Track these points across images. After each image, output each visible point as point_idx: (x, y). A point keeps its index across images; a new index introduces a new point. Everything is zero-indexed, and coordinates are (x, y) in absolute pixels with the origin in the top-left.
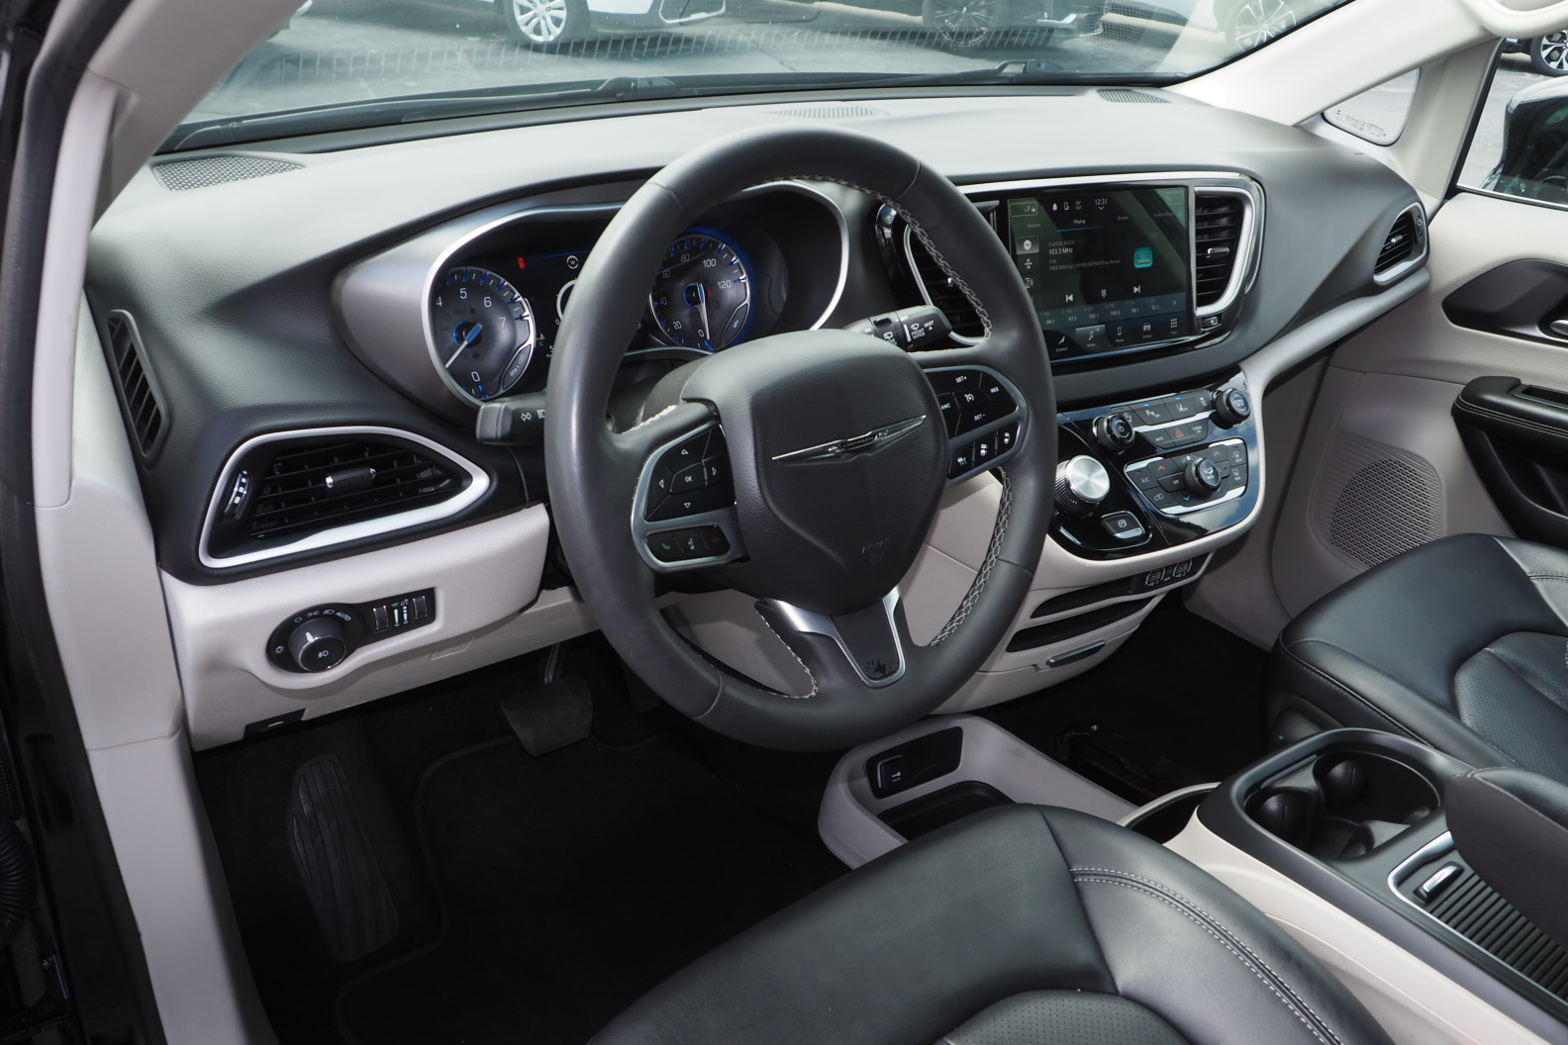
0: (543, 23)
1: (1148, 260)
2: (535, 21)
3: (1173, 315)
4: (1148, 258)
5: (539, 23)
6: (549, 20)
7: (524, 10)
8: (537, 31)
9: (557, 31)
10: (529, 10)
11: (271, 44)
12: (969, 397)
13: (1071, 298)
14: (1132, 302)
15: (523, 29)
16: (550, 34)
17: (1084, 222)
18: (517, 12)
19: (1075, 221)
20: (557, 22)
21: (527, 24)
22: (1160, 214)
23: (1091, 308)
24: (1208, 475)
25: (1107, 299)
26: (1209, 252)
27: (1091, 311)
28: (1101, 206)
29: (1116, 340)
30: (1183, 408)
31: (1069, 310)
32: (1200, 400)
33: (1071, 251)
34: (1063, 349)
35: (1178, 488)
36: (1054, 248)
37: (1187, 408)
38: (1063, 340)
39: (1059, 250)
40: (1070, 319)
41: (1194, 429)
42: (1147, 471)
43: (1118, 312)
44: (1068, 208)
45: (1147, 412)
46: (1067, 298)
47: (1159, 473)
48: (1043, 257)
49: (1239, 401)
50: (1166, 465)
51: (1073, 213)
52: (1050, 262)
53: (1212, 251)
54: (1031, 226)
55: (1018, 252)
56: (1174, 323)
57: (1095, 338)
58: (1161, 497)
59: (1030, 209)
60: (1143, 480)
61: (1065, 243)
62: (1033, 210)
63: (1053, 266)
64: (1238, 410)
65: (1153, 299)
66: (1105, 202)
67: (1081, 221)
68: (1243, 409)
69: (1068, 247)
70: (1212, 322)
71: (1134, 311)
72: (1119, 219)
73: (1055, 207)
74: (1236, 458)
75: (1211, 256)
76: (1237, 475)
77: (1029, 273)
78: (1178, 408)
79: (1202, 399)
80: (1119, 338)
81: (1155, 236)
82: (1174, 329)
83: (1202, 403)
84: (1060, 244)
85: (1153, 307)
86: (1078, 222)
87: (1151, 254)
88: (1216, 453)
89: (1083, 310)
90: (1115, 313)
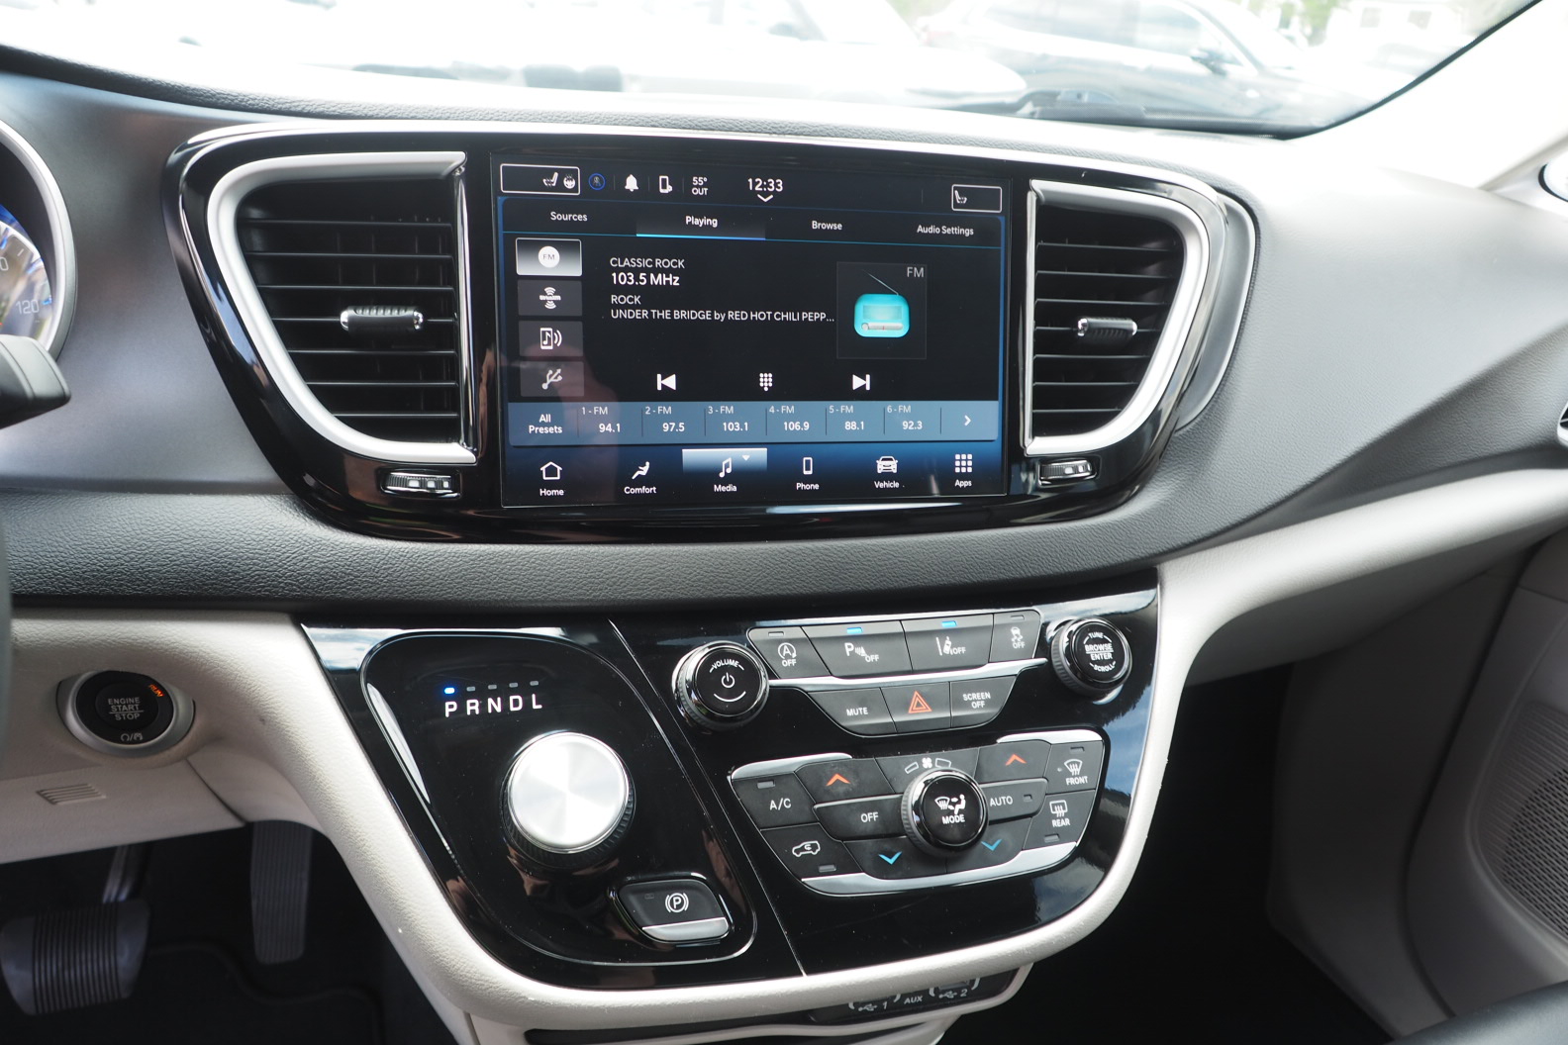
1: (900, 325)
3: (964, 445)
4: (897, 317)
13: (671, 382)
14: (847, 407)
17: (714, 223)
19: (688, 219)
22: (932, 230)
23: (727, 408)
24: (950, 813)
25: (776, 394)
26: (1080, 326)
27: (730, 416)
28: (765, 194)
29: (800, 485)
30: (952, 647)
31: (665, 409)
32: (1011, 633)
33: (675, 281)
34: (644, 490)
35: (869, 830)
36: (626, 270)
37: (963, 650)
38: (644, 471)
39: (642, 276)
40: (666, 427)
41: (966, 697)
42: (794, 783)
43: (807, 426)
44: (669, 189)
45: (849, 647)
46: (660, 382)
47: (827, 791)
48: (594, 286)
49: (1101, 647)
50: (856, 773)
51: (681, 200)
52: (614, 299)
53: (1090, 324)
54: (560, 217)
55: (522, 269)
56: (964, 463)
57: (739, 475)
58: (814, 847)
59: (560, 181)
60: (773, 805)
61: (658, 263)
62: (569, 184)
63: (627, 310)
64: (1096, 667)
65: (905, 407)
66: (777, 185)
67: (706, 221)
68: (1108, 667)
69: (667, 272)
70: (1069, 471)
71: (851, 426)
72: (815, 225)
73: (631, 183)
74: (1069, 775)
75: (1086, 333)
76: (1060, 814)
77: (550, 318)
78: (939, 647)
79: (1015, 631)
80: (807, 480)
81: (920, 273)
82: (963, 477)
83: (1013, 640)
84: (645, 263)
85: (905, 425)
86: (697, 222)
87: (904, 309)
88: (1014, 757)
89: (706, 410)
90: (796, 426)
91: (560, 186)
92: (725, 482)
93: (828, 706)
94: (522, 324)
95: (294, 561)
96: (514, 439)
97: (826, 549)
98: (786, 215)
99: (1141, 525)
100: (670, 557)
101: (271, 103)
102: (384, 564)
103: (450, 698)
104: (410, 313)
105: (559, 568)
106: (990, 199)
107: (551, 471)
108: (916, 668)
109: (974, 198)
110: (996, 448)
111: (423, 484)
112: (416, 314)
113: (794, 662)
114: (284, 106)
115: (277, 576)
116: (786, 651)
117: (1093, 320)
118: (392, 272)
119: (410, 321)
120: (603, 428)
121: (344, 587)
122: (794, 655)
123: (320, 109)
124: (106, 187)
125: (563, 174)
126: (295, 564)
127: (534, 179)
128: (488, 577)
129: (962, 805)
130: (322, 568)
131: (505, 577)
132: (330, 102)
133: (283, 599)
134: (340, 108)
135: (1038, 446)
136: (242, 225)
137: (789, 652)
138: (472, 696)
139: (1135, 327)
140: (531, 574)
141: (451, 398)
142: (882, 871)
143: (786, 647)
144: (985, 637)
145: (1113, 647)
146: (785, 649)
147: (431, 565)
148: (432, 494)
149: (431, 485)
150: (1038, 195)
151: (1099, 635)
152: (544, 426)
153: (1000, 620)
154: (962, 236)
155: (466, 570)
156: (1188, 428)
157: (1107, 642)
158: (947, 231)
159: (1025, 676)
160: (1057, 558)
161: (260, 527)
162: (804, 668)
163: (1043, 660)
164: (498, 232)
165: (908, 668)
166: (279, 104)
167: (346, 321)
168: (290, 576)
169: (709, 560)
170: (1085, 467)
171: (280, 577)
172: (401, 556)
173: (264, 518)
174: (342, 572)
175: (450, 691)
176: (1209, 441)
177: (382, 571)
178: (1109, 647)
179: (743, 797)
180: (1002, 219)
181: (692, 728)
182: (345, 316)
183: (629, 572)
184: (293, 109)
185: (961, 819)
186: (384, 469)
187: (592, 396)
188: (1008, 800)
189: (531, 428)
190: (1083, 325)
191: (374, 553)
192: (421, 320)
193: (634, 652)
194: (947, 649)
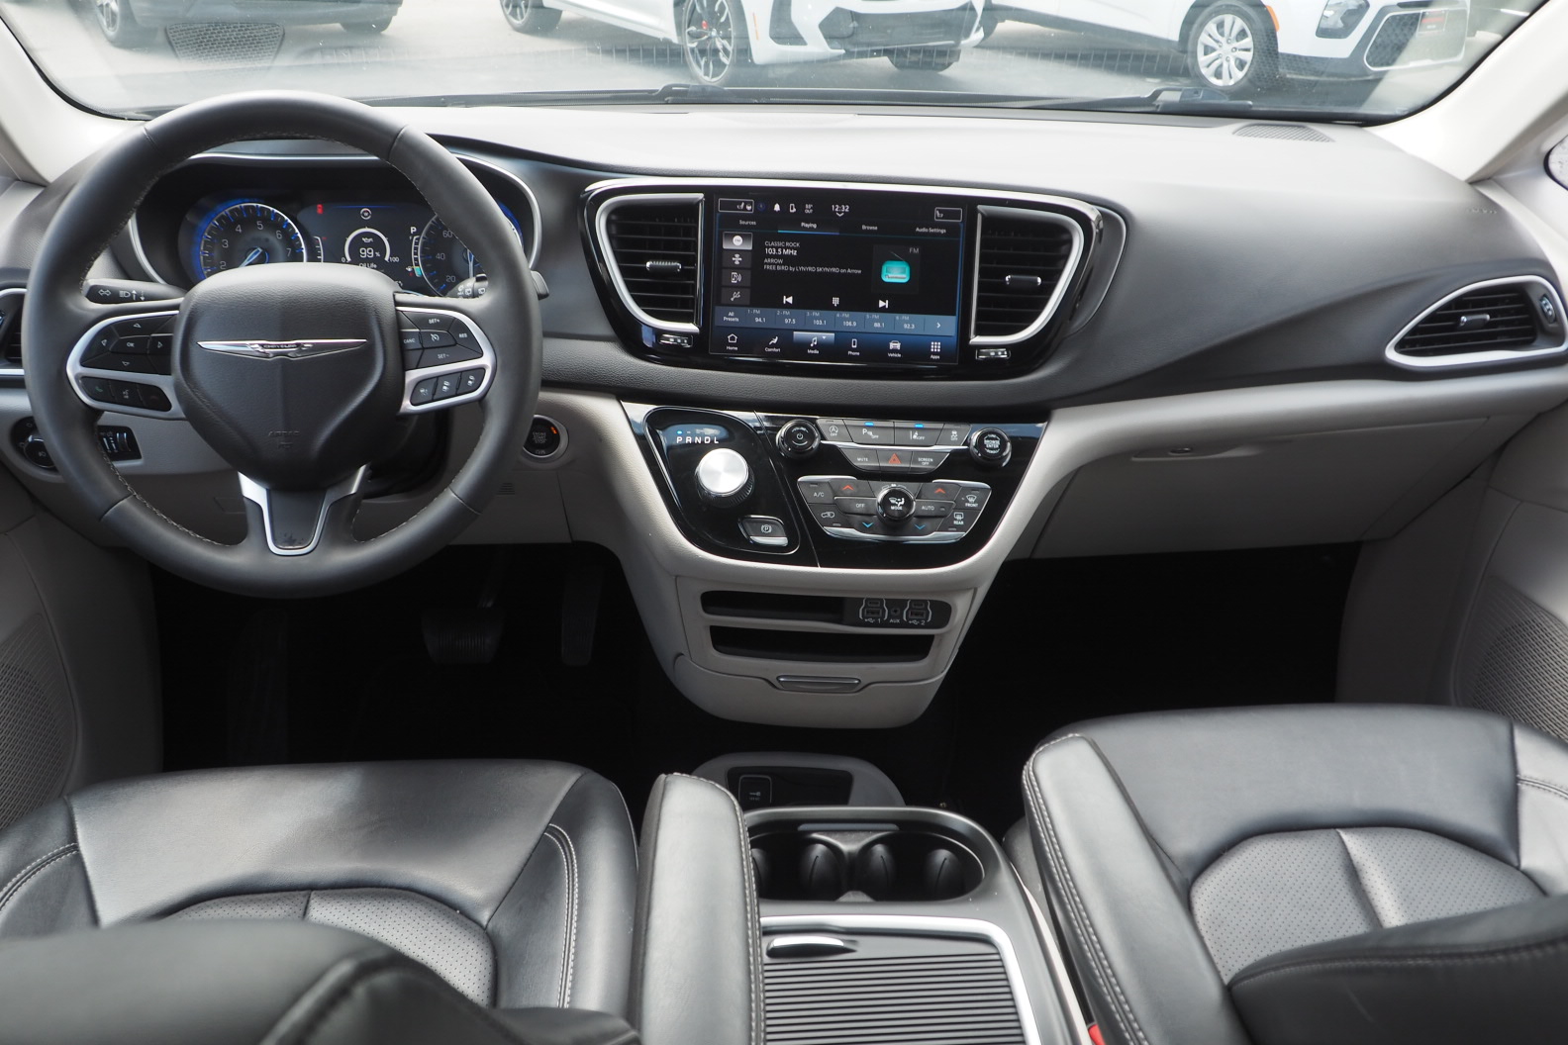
0: (1225, 65)
1: (903, 275)
2: (1217, 63)
3: (936, 338)
4: (904, 272)
5: (1221, 66)
6: (1232, 62)
7: (1208, 50)
8: (1218, 75)
9: (1239, 75)
10: (1214, 50)
11: (941, 76)
12: (434, 337)
13: (790, 300)
14: (876, 316)
15: (1204, 71)
16: (1231, 77)
17: (815, 226)
18: (1200, 50)
19: (803, 224)
20: (1241, 65)
21: (1208, 66)
22: (924, 230)
23: (816, 313)
24: (894, 505)
25: (840, 308)
26: (1006, 280)
27: (817, 317)
28: (840, 213)
29: (850, 353)
30: (918, 436)
31: (786, 312)
32: (952, 434)
33: (795, 253)
34: (775, 350)
35: (859, 511)
36: (772, 247)
37: (924, 438)
38: (775, 341)
39: (779, 250)
40: (786, 321)
41: (920, 460)
42: (827, 486)
43: (855, 323)
44: (794, 210)
45: (864, 431)
46: (785, 299)
47: (842, 492)
48: (757, 255)
49: (994, 442)
50: (857, 486)
51: (801, 216)
52: (766, 261)
53: (1012, 279)
54: (744, 223)
55: (725, 247)
56: (936, 347)
57: (820, 346)
58: (832, 515)
59: (745, 206)
60: (815, 494)
61: (787, 244)
62: (749, 208)
63: (769, 265)
64: (988, 451)
65: (906, 317)
66: (846, 209)
67: (811, 225)
68: (994, 451)
69: (791, 249)
70: (993, 354)
71: (877, 325)
72: (864, 227)
73: (777, 208)
74: (968, 502)
75: (1010, 283)
76: (959, 519)
77: (736, 268)
78: (912, 435)
79: (954, 433)
80: (854, 350)
81: (916, 251)
82: (935, 354)
83: (952, 437)
84: (781, 244)
85: (905, 326)
86: (807, 225)
87: (907, 269)
88: (940, 490)
89: (806, 314)
90: (850, 324)
91: (745, 209)
92: (813, 349)
93: (849, 455)
94: (724, 271)
96: (717, 323)
97: (859, 384)
98: (849, 223)
100: (783, 382)
102: (656, 375)
103: (680, 435)
104: (676, 264)
106: (956, 215)
107: (732, 338)
108: (896, 443)
109: (947, 214)
110: (954, 341)
111: (675, 340)
112: (679, 264)
113: (835, 434)
117: (1013, 277)
118: (670, 245)
119: (676, 268)
120: (757, 320)
121: (639, 384)
122: (836, 432)
124: (555, 205)
125: (746, 203)
126: (619, 372)
127: (733, 206)
128: (701, 384)
129: (903, 503)
130: (631, 375)
131: (708, 384)
133: (614, 387)
135: (976, 340)
136: (609, 223)
137: (834, 430)
138: (689, 435)
139: (1039, 280)
140: (719, 384)
141: (690, 303)
142: (863, 529)
143: (833, 428)
144: (938, 433)
145: (1000, 442)
147: (676, 377)
148: (679, 345)
149: (679, 341)
150: (982, 214)
151: (994, 436)
152: (731, 318)
153: (947, 426)
154: (940, 233)
155: (691, 380)
157: (998, 440)
158: (931, 230)
159: (954, 453)
161: (607, 355)
162: (840, 438)
163: (966, 447)
164: (716, 229)
165: (893, 443)
167: (649, 266)
168: (616, 377)
169: (801, 385)
170: (1003, 353)
171: (613, 377)
172: (664, 372)
173: (608, 352)
174: (639, 377)
175: (680, 432)
177: (655, 378)
178: (998, 442)
179: (802, 490)
180: (962, 225)
181: (786, 460)
182: (648, 264)
183: (764, 387)
185: (901, 508)
186: (659, 333)
187: (754, 304)
188: (932, 508)
189: (725, 318)
190: (1008, 279)
191: (652, 369)
192: (680, 267)
194: (915, 437)
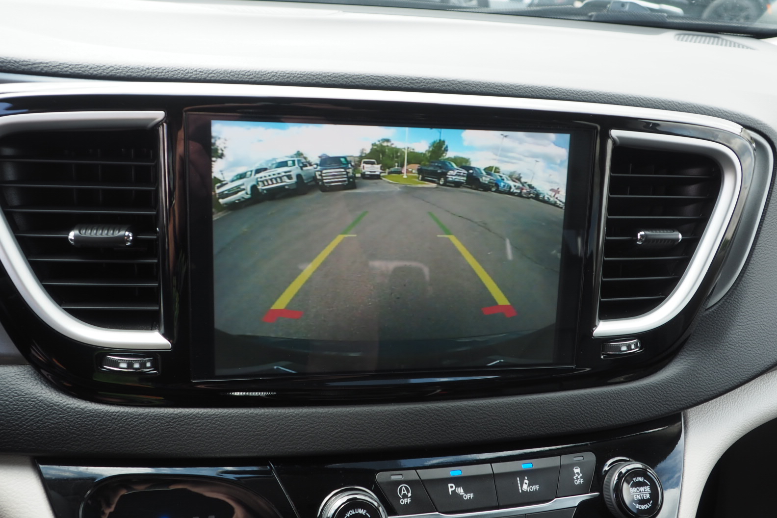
26: (639, 237)
30: (529, 486)
32: (573, 471)
37: (537, 487)
45: (451, 488)
49: (642, 489)
53: (646, 235)
64: (636, 506)
68: (646, 506)
70: (624, 348)
75: (643, 242)
78: (519, 485)
79: (577, 470)
83: (575, 478)
95: (31, 422)
97: (438, 410)
99: (675, 387)
100: (319, 418)
101: (17, 65)
102: (100, 425)
104: (123, 233)
105: (234, 428)
108: (501, 504)
111: (130, 365)
112: (127, 233)
113: (409, 500)
114: (26, 68)
115: (18, 434)
116: (404, 492)
117: (648, 233)
119: (123, 239)
121: (69, 443)
122: (410, 495)
123: (56, 70)
126: (32, 425)
128: (179, 435)
130: (53, 428)
131: (192, 435)
132: (64, 64)
134: (71, 69)
135: (602, 329)
137: (406, 492)
139: (680, 236)
140: (212, 432)
143: (403, 488)
144: (554, 475)
145: (651, 489)
146: (403, 489)
147: (136, 426)
148: (137, 373)
149: (137, 366)
150: (615, 141)
151: (640, 480)
153: (565, 460)
155: (162, 430)
156: (713, 309)
157: (647, 485)
159: (582, 508)
160: (611, 414)
161: (7, 394)
162: (416, 505)
163: (595, 494)
165: (495, 504)
166: (22, 65)
167: (73, 238)
168: (28, 434)
169: (349, 420)
170: (636, 346)
171: (21, 435)
172: (113, 418)
173: (11, 387)
174: (67, 431)
176: (729, 320)
177: (98, 431)
178: (648, 489)
182: (72, 235)
183: (287, 431)
184: (34, 70)
186: (100, 354)
190: (641, 236)
191: (92, 416)
192: (131, 238)
193: (288, 493)
194: (525, 487)
